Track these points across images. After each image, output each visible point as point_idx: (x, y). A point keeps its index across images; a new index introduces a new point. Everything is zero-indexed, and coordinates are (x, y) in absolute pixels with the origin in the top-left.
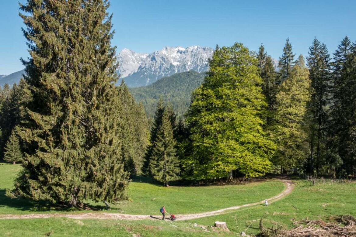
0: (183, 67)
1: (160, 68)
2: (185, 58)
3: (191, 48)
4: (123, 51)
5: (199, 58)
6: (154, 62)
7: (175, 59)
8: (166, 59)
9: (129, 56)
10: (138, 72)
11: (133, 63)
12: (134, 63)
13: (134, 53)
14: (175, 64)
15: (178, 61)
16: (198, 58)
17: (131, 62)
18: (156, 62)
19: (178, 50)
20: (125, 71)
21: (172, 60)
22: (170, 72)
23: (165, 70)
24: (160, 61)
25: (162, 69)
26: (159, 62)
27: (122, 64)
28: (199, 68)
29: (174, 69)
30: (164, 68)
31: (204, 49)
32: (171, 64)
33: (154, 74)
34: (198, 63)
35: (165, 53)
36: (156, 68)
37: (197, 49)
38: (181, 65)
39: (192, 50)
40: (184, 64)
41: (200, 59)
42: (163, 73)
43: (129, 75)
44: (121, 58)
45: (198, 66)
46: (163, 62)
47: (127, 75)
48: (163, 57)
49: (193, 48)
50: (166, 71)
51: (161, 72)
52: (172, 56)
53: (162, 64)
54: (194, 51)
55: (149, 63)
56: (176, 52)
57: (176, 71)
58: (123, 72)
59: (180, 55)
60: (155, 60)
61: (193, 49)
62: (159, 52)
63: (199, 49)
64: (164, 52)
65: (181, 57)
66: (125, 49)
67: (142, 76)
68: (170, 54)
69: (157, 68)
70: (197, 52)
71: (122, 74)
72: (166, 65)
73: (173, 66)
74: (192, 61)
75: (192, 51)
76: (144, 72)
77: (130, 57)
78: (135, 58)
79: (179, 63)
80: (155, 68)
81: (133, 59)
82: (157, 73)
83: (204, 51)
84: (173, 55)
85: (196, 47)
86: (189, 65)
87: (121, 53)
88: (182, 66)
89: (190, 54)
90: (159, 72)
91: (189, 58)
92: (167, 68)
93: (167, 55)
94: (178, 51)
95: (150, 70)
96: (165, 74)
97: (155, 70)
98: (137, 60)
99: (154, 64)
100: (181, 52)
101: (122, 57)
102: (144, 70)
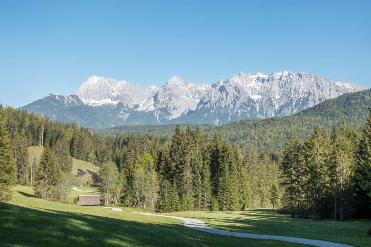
0: (269, 102)
1: (234, 102)
2: (271, 88)
3: (278, 75)
4: (172, 79)
5: (293, 89)
6: (224, 94)
7: (253, 90)
8: (242, 91)
9: (180, 87)
10: (197, 109)
11: (187, 97)
12: (189, 97)
13: (188, 82)
14: (255, 97)
15: (259, 94)
16: (291, 88)
17: (183, 96)
18: (227, 94)
19: (258, 77)
20: (176, 108)
21: (249, 92)
22: (249, 109)
23: (241, 106)
24: (233, 93)
25: (237, 105)
26: (231, 94)
27: (172, 98)
28: (294, 103)
29: (254, 105)
30: (239, 103)
31: (300, 76)
32: (249, 97)
33: (225, 113)
34: (292, 97)
35: (239, 82)
36: (227, 104)
37: (289, 76)
38: (265, 100)
39: (279, 77)
40: (269, 97)
41: (295, 89)
42: (239, 111)
43: (182, 114)
44: (170, 90)
45: (292, 100)
46: (238, 95)
47: (179, 115)
48: (236, 87)
49: (281, 74)
50: (243, 108)
51: (236, 110)
52: (248, 86)
53: (237, 97)
54: (283, 78)
55: (215, 95)
56: (255, 80)
57: (258, 108)
58: (174, 109)
59: (261, 84)
60: (226, 91)
61: (281, 76)
62: (230, 81)
63: (291, 76)
64: (236, 80)
65: (263, 87)
66: (175, 77)
67: (206, 115)
68: (246, 84)
69: (229, 104)
70: (289, 80)
71: (172, 112)
72: (243, 99)
73: (253, 100)
74: (281, 93)
75: (280, 79)
76: (209, 110)
77: (182, 88)
78: (190, 90)
79: (260, 97)
80: (225, 103)
81: (186, 91)
82: (229, 111)
83: (300, 78)
84: (250, 85)
85: (286, 73)
86: (278, 99)
87: (169, 83)
88: (267, 100)
89: (277, 83)
90: (231, 110)
91: (275, 88)
92: (244, 103)
93: (241, 84)
94: (258, 79)
95: (218, 107)
96: (242, 113)
97: (226, 107)
98: (192, 93)
99: (224, 97)
100: (263, 81)
101: (171, 88)
102: (208, 105)
